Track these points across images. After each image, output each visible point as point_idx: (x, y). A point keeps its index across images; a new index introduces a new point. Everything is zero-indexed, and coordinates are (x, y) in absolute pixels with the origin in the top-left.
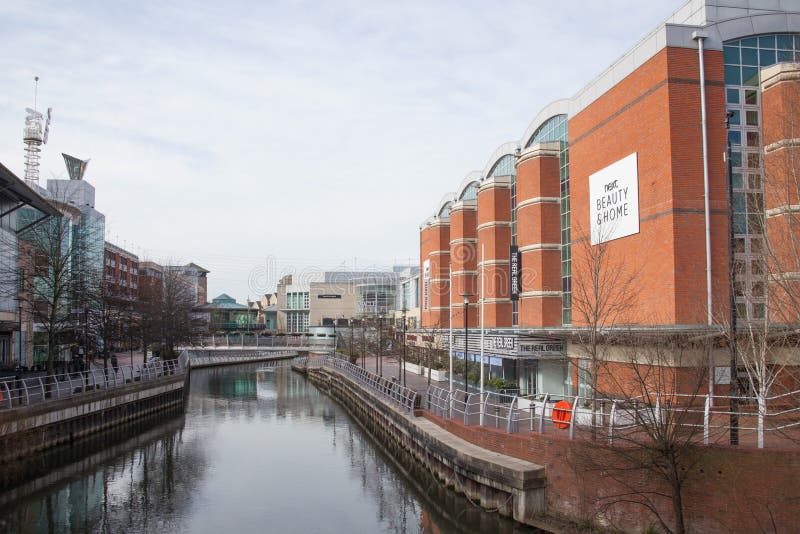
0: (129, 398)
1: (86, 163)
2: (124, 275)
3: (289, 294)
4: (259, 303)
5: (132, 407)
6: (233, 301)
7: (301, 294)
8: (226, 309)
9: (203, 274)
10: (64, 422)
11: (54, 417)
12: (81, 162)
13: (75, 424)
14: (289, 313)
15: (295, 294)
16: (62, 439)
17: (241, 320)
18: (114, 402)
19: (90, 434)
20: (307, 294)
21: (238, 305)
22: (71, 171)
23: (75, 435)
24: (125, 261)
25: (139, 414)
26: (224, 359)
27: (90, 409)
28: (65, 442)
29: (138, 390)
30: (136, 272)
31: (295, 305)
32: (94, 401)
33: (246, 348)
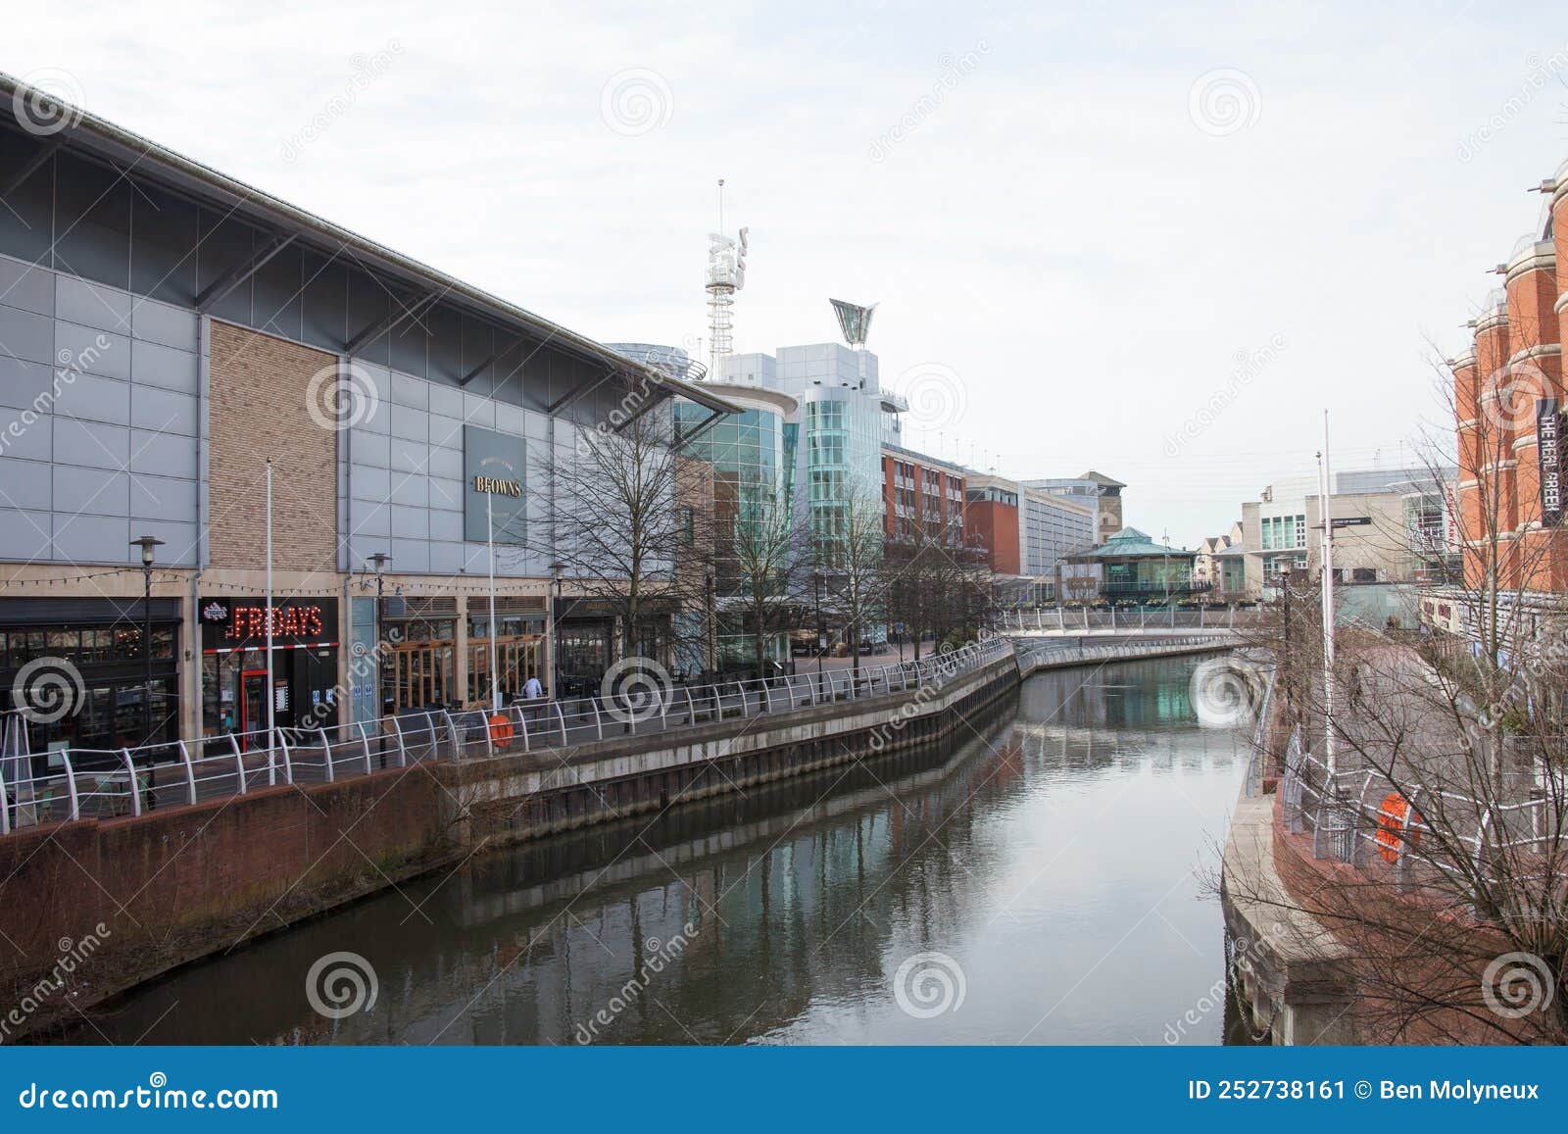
0: (799, 734)
1: (870, 312)
2: (936, 504)
3: (1266, 521)
4: (1227, 539)
5: (806, 748)
6: (1148, 540)
7: (1289, 519)
8: (1131, 557)
9: (1112, 490)
10: (649, 777)
11: (622, 767)
12: (862, 310)
13: (671, 780)
14: (1267, 557)
15: (1277, 520)
16: (643, 805)
17: (1163, 577)
18: (763, 741)
19: (708, 797)
20: (1301, 518)
21: (1158, 547)
22: (845, 328)
23: (673, 798)
24: (936, 478)
25: (828, 761)
26: (1109, 653)
27: (705, 752)
28: (651, 811)
29: (822, 718)
30: (958, 497)
31: (1281, 541)
32: (717, 738)
33: (1122, 632)
